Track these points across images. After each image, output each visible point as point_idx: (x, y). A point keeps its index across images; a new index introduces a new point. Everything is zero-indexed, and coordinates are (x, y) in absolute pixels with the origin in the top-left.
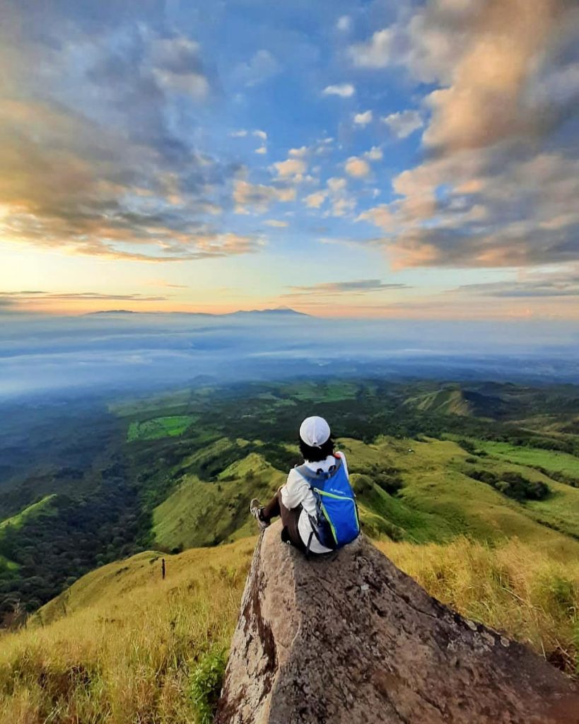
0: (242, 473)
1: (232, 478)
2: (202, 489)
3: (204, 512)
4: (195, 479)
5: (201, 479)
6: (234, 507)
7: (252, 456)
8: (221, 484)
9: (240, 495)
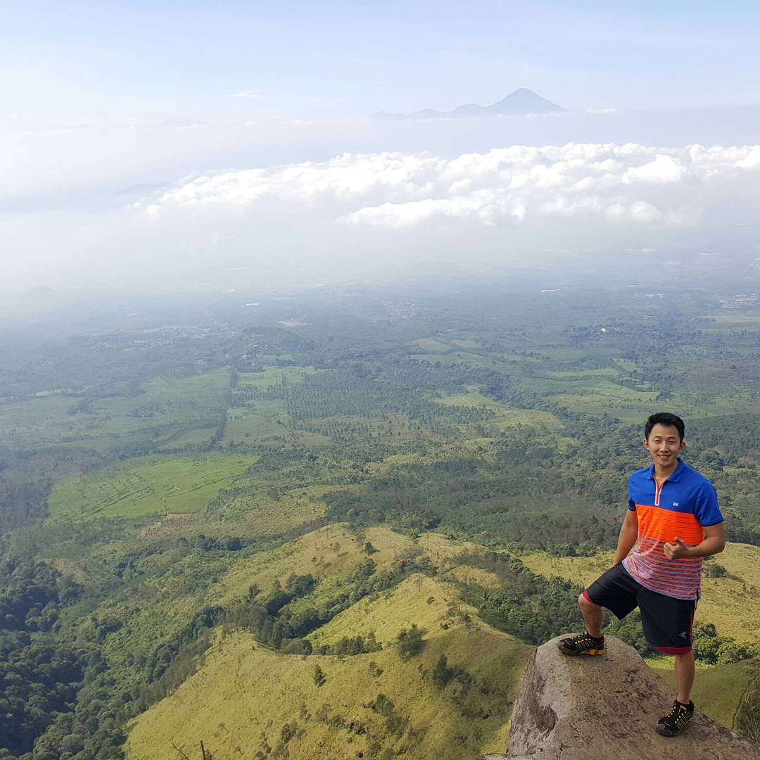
0: (388, 633)
1: (356, 647)
2: (265, 674)
3: (274, 740)
4: (245, 641)
5: (263, 642)
6: (361, 731)
7: (419, 582)
8: (324, 662)
9: (381, 697)
